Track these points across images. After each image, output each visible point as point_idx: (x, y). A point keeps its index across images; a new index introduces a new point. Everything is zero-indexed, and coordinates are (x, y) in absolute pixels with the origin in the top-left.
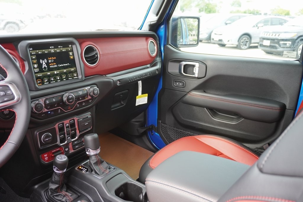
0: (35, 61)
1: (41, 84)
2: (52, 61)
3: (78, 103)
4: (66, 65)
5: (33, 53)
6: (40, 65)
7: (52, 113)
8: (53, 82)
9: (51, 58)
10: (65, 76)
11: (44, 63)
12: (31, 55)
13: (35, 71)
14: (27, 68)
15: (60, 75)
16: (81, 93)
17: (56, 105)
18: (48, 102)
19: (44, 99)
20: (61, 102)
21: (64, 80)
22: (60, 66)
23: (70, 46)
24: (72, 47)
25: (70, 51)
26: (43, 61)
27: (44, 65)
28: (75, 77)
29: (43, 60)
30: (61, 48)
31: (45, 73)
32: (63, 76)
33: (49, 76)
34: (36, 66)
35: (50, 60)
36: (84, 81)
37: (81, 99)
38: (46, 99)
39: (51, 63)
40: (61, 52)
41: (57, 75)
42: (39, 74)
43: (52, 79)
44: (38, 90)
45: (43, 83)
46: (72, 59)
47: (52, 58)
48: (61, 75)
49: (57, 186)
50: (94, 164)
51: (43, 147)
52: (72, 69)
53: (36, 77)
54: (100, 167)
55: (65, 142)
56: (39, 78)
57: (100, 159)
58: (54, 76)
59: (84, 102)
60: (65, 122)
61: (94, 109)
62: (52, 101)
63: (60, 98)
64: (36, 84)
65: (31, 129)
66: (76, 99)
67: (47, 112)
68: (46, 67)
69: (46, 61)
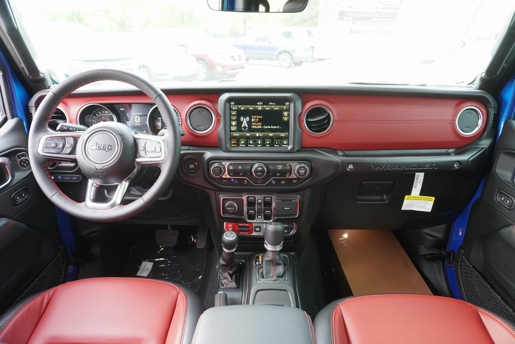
0: (234, 118)
1: (235, 145)
2: (256, 120)
3: (273, 179)
4: (274, 127)
5: (233, 108)
6: (239, 123)
7: (236, 182)
8: (251, 145)
9: (255, 117)
10: (269, 141)
11: (245, 122)
12: (231, 110)
13: (232, 130)
14: (222, 125)
15: (263, 139)
16: (280, 167)
17: (241, 174)
18: (231, 168)
19: (228, 163)
20: (248, 173)
21: (267, 145)
22: (266, 127)
23: (287, 104)
24: (289, 105)
25: (286, 111)
26: (245, 119)
28: (284, 144)
29: (245, 117)
30: (272, 105)
31: (243, 133)
32: (267, 141)
33: (248, 138)
34: (234, 123)
35: (253, 118)
36: (295, 152)
37: (278, 174)
38: (231, 164)
39: (253, 122)
40: (272, 111)
41: (259, 138)
42: (236, 133)
43: (251, 142)
44: (227, 151)
45: (238, 144)
46: (285, 122)
47: (257, 117)
48: (265, 139)
49: (224, 263)
50: (266, 261)
51: (227, 216)
52: (283, 135)
53: (230, 136)
54: (272, 268)
55: (254, 220)
56: (235, 137)
57: (276, 259)
58: (255, 139)
59: (284, 180)
60: (257, 197)
61: (308, 193)
62: (237, 168)
63: (249, 167)
64: (228, 144)
65: (215, 191)
66: (271, 173)
67: (230, 179)
68: (247, 126)
69: (248, 119)
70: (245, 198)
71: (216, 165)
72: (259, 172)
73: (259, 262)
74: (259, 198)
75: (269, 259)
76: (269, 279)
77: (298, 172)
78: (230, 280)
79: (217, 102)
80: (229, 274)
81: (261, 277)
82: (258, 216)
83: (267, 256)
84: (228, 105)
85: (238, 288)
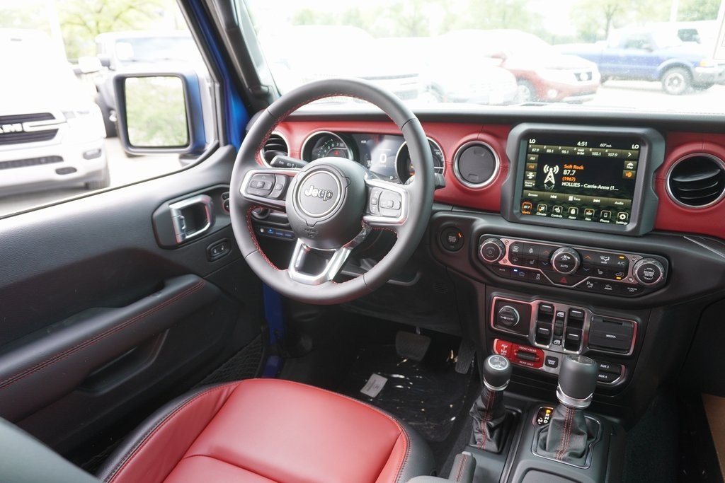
0: (532, 166)
1: (528, 213)
2: (571, 172)
3: (590, 280)
4: (604, 188)
5: (533, 150)
6: (540, 176)
7: (522, 274)
8: (557, 216)
9: (571, 166)
10: (592, 211)
11: (551, 174)
12: (529, 152)
13: (526, 185)
14: (509, 176)
15: (581, 207)
16: (605, 260)
17: (531, 263)
18: (515, 249)
19: (511, 241)
20: (543, 262)
21: (587, 219)
22: (589, 186)
23: (637, 147)
24: (639, 149)
25: (630, 159)
26: (551, 169)
27: (550, 177)
28: (620, 220)
29: (552, 166)
30: (605, 148)
31: (545, 193)
32: (587, 211)
33: (553, 202)
34: (531, 175)
35: (567, 169)
36: (640, 237)
37: (601, 273)
38: (516, 243)
39: (566, 176)
40: (603, 158)
41: (573, 204)
42: (532, 192)
43: (558, 210)
45: (533, 211)
46: (628, 179)
47: (575, 167)
48: (583, 207)
49: (484, 406)
50: (555, 420)
51: (499, 329)
52: (620, 203)
53: (522, 196)
54: (564, 437)
55: (546, 345)
56: (530, 199)
57: (574, 422)
58: (566, 205)
59: (611, 284)
60: (557, 306)
61: (658, 316)
62: (525, 251)
63: (547, 253)
64: (516, 209)
65: (486, 284)
66: (586, 267)
67: (511, 268)
68: (554, 182)
69: (557, 169)
70: (534, 304)
71: (490, 241)
72: (565, 263)
73: (543, 419)
74: (561, 309)
75: (561, 418)
76: (554, 455)
77: (641, 273)
78: (489, 436)
79: (506, 137)
80: (489, 426)
81: (541, 447)
82: (554, 339)
83: (559, 413)
84: (524, 143)
85: (499, 453)
